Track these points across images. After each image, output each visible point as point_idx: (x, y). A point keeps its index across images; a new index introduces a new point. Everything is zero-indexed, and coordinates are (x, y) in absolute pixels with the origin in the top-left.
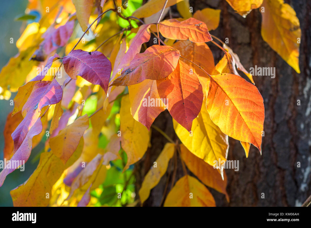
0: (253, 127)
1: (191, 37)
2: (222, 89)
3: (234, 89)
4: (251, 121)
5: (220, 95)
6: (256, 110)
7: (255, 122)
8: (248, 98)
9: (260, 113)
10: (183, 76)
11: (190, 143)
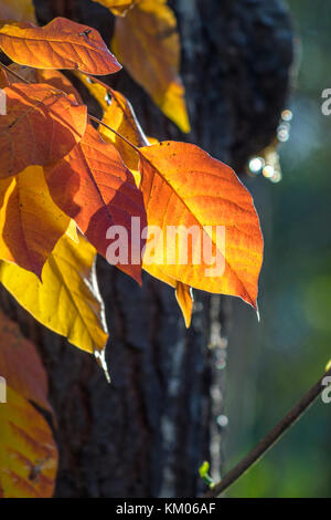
0: (237, 259)
1: (81, 62)
2: (162, 176)
3: (188, 176)
4: (234, 246)
5: (160, 190)
6: (241, 222)
7: (241, 247)
8: (222, 195)
9: (251, 227)
10: (89, 152)
11: (36, 301)
